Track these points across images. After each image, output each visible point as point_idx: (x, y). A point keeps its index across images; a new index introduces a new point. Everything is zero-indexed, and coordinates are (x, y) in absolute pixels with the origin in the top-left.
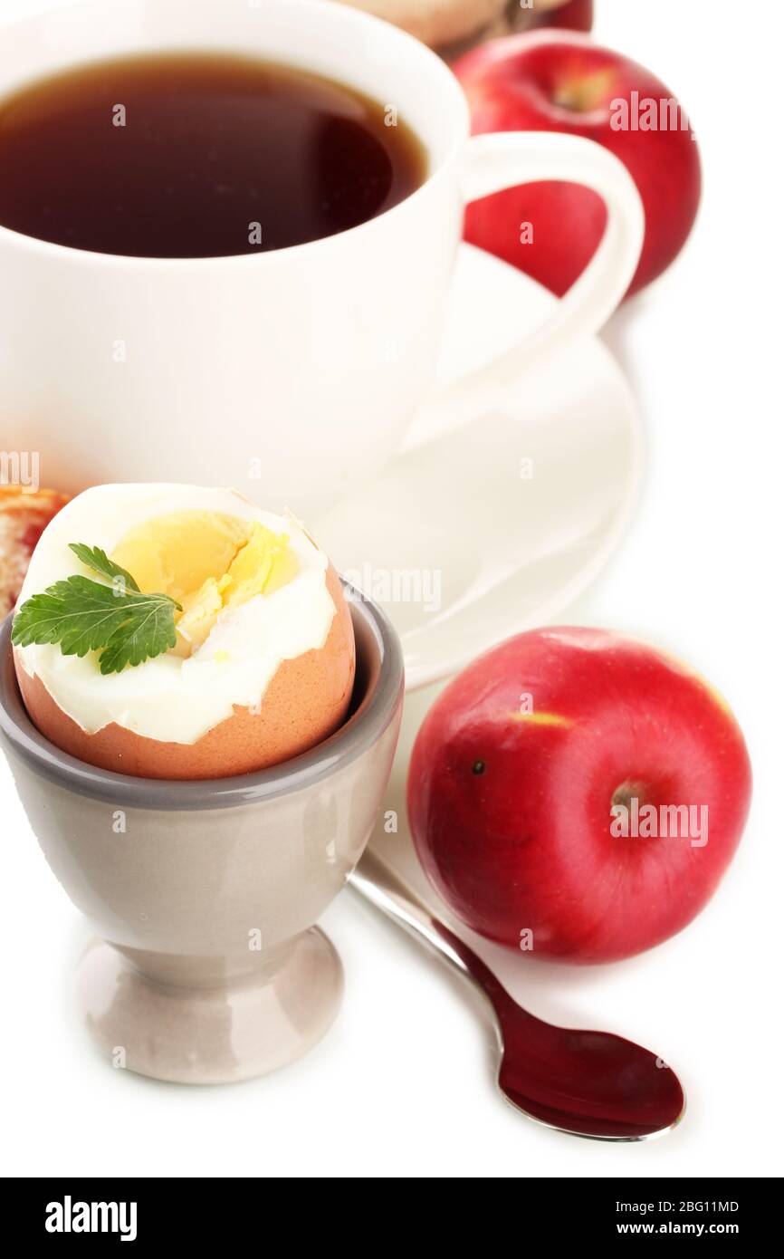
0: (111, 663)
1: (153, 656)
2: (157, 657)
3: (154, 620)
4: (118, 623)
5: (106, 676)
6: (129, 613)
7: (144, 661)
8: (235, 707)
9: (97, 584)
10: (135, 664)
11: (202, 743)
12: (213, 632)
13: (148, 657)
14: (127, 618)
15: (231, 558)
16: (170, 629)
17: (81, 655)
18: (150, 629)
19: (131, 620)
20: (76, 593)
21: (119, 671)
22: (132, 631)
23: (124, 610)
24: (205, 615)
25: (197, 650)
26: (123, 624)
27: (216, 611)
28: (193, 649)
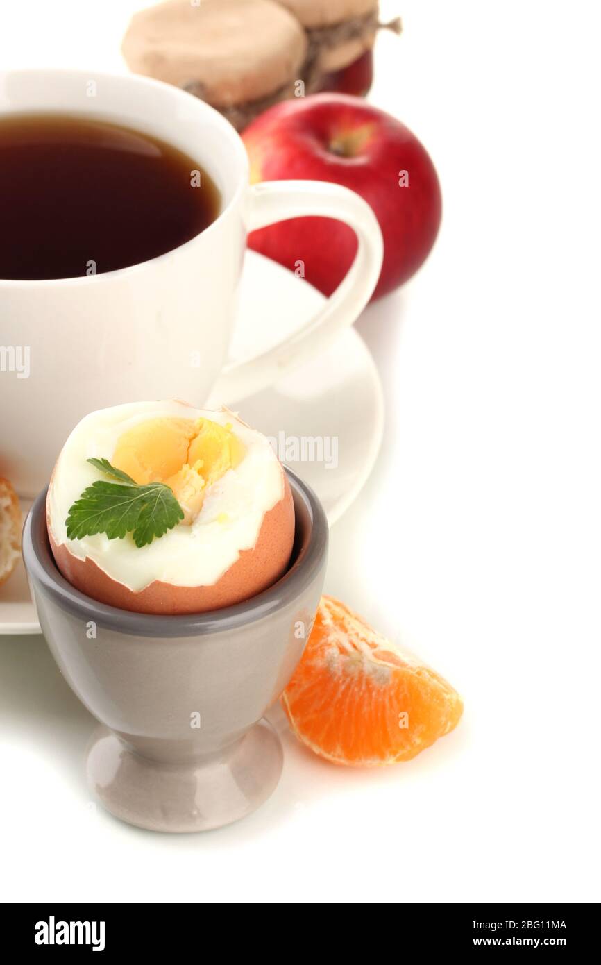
0: (142, 539)
1: (171, 528)
2: (174, 528)
3: (162, 502)
4: (138, 509)
5: (141, 548)
6: (143, 501)
7: (166, 532)
8: (241, 552)
9: (113, 485)
10: (160, 536)
11: (222, 581)
12: (204, 503)
13: (168, 529)
14: (143, 505)
15: (187, 448)
16: (175, 505)
17: (121, 538)
18: (162, 509)
19: (146, 505)
20: (103, 495)
21: (149, 543)
22: (150, 513)
23: (139, 499)
24: (196, 491)
25: (196, 518)
26: (142, 508)
27: (202, 488)
28: (194, 517)
